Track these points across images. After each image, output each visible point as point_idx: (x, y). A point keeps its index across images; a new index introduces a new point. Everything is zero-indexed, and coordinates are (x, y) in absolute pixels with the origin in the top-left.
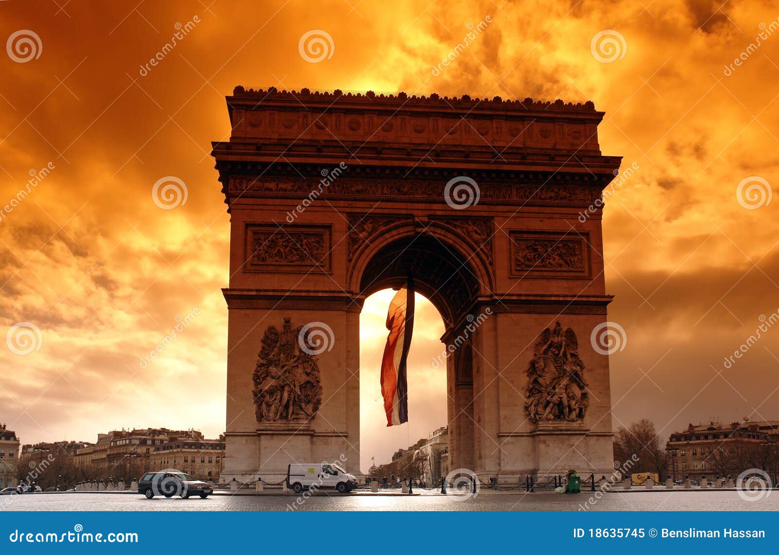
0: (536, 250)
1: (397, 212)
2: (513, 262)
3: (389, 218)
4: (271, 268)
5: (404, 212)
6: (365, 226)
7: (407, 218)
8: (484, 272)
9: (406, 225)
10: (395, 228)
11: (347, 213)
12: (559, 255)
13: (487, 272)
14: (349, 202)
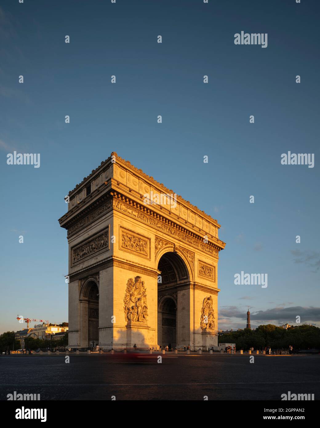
0: (203, 269)
1: (170, 241)
2: (199, 271)
3: (167, 242)
4: (129, 251)
5: (172, 241)
6: (160, 243)
7: (172, 244)
8: (191, 273)
9: (172, 247)
10: (169, 247)
11: (155, 235)
12: (209, 272)
13: (192, 273)
14: (157, 231)
